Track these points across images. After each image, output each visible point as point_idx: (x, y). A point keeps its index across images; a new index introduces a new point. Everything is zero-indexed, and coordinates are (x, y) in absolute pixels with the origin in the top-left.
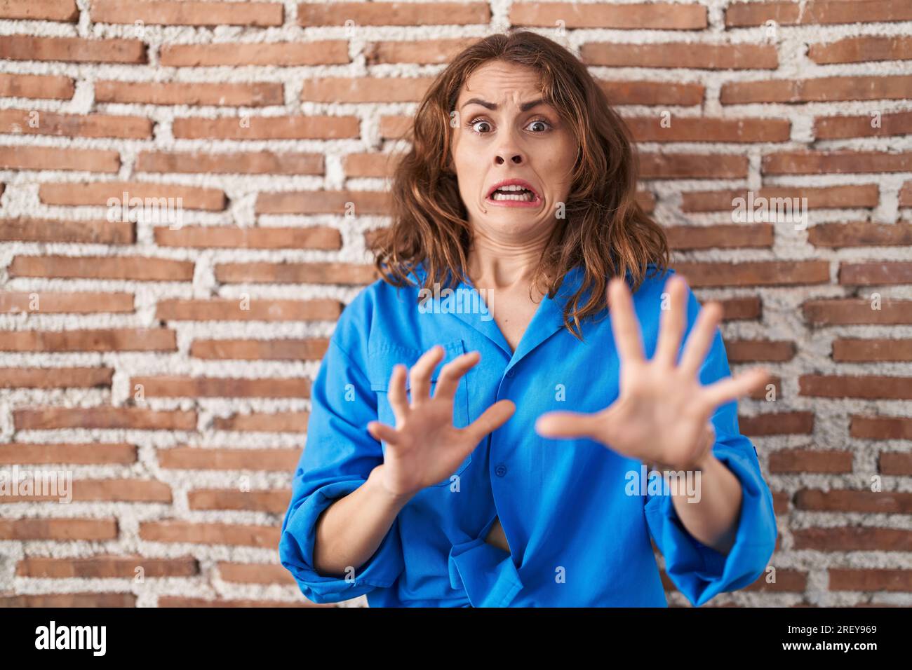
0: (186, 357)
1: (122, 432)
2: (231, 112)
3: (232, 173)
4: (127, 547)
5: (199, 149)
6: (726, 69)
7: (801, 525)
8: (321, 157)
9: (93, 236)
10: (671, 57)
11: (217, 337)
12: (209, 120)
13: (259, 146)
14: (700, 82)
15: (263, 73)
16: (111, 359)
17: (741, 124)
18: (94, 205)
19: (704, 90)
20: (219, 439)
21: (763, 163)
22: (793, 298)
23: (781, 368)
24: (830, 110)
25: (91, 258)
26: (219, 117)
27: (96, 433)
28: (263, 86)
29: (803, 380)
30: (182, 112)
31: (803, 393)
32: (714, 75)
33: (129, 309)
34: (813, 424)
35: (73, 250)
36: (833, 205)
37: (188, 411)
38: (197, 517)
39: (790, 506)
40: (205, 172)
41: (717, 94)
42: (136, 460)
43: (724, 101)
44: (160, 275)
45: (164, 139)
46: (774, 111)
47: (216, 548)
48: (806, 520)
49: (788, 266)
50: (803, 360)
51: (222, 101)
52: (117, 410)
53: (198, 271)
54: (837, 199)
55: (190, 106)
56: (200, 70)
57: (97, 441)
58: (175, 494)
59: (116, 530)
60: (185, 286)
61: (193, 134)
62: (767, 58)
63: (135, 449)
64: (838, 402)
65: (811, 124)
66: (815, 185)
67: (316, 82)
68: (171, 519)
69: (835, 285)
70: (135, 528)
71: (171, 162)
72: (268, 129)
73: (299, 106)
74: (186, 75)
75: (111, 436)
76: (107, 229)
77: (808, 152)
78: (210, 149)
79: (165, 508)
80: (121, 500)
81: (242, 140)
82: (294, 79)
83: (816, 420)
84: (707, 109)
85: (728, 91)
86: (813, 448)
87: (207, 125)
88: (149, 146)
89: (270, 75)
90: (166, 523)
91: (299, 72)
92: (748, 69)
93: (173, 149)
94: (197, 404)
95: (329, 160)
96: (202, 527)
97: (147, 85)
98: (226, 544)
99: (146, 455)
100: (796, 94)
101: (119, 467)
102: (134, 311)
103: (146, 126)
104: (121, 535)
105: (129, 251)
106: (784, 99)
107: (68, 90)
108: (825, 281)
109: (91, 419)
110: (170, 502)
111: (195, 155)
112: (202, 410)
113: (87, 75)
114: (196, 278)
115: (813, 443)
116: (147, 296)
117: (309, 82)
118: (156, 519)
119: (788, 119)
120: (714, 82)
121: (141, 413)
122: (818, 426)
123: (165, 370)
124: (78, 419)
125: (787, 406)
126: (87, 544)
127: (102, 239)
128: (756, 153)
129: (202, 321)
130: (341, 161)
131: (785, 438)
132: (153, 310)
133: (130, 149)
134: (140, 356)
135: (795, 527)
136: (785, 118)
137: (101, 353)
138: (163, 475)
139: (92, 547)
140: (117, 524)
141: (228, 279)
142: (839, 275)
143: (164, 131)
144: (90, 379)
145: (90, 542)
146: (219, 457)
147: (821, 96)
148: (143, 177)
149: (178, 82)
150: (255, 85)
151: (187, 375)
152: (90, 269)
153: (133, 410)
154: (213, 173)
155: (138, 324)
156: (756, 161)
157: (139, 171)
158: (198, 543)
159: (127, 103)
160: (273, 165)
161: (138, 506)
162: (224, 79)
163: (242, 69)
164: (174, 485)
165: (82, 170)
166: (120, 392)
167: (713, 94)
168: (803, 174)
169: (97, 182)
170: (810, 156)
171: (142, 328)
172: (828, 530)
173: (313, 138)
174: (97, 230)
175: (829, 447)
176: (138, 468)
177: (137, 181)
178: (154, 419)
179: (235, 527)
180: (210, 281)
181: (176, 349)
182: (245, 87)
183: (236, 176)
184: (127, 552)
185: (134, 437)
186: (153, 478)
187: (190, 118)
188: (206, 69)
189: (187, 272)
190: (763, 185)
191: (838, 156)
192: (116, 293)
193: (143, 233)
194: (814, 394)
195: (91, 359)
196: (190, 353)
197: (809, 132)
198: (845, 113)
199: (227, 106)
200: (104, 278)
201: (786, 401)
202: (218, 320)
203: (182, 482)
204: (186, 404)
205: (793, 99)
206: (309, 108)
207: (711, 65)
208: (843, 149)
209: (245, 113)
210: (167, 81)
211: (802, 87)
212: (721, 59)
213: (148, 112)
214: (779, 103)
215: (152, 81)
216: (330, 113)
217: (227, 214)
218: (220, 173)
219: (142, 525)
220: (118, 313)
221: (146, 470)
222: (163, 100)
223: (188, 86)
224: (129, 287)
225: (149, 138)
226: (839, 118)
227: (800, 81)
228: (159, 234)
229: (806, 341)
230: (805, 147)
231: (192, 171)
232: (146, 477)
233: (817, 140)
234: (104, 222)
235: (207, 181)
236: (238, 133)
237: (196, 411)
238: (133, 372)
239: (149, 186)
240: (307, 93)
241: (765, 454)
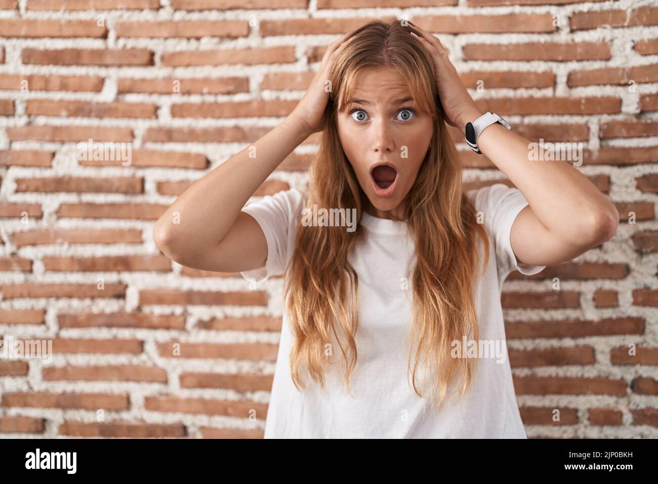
0: (179, 276)
1: (132, 330)
2: (210, 99)
3: (212, 142)
4: (136, 415)
5: (189, 125)
6: (571, 61)
7: (638, 406)
9: (114, 189)
10: (529, 53)
12: (196, 104)
13: (231, 123)
14: (551, 71)
15: (234, 70)
16: (126, 277)
17: (583, 101)
18: (115, 166)
19: (556, 76)
20: (202, 336)
21: (600, 129)
22: (626, 230)
23: (617, 284)
24: (651, 89)
25: (112, 205)
26: (203, 102)
27: (115, 331)
28: (234, 79)
29: (635, 293)
30: (177, 99)
31: (635, 303)
32: (562, 66)
33: (139, 240)
34: (644, 326)
35: (101, 199)
37: (179, 316)
38: (185, 394)
39: (629, 391)
40: (193, 141)
41: (564, 79)
42: (143, 351)
43: (570, 84)
45: (165, 118)
46: (609, 91)
47: (199, 417)
48: (642, 401)
49: (622, 206)
50: (634, 277)
51: (205, 90)
52: (129, 315)
55: (184, 94)
56: (190, 70)
57: (115, 337)
58: (169, 376)
59: (127, 403)
61: (185, 113)
62: (603, 52)
63: (141, 344)
65: (637, 100)
66: (641, 145)
67: (272, 77)
68: (167, 395)
70: (142, 402)
71: (169, 135)
72: (239, 111)
73: (260, 93)
74: (180, 73)
75: (125, 334)
76: (124, 183)
77: (635, 121)
78: (197, 125)
79: (163, 386)
80: (131, 380)
81: (219, 118)
83: (646, 324)
84: (557, 90)
85: (573, 77)
86: (645, 345)
87: (194, 108)
88: (153, 123)
89: (239, 71)
90: (163, 398)
91: (260, 69)
92: (588, 60)
93: (171, 125)
94: (186, 310)
96: (189, 401)
97: (153, 81)
98: (206, 414)
99: (150, 348)
100: (625, 78)
101: (130, 356)
102: (142, 242)
103: (152, 109)
104: (131, 407)
105: (139, 199)
106: (616, 81)
107: (99, 85)
108: (651, 218)
109: (112, 321)
110: (166, 382)
111: (186, 130)
112: (190, 315)
113: (113, 76)
115: (645, 342)
117: (267, 76)
118: (156, 394)
119: (619, 97)
120: (562, 71)
121: (147, 317)
122: (648, 329)
123: (163, 286)
124: (101, 320)
126: (108, 412)
127: (120, 190)
128: (594, 123)
131: (623, 337)
133: (141, 126)
134: (146, 275)
135: (633, 407)
136: (617, 96)
137: (119, 272)
138: (161, 362)
139: (111, 414)
140: (128, 398)
143: (164, 113)
144: (111, 292)
145: (110, 411)
146: (201, 350)
147: (645, 79)
148: (150, 146)
149: (175, 77)
150: (229, 79)
151: (179, 289)
152: (113, 211)
153: (141, 314)
154: (198, 142)
155: (144, 252)
156: (594, 128)
157: (148, 141)
158: (187, 412)
159: (139, 93)
160: (241, 136)
161: (144, 385)
162: (207, 75)
163: (220, 68)
164: (169, 369)
165: (107, 141)
166: (132, 301)
167: (562, 80)
168: (632, 137)
170: (637, 124)
171: (147, 255)
173: (270, 116)
174: (117, 184)
176: (143, 357)
177: (146, 149)
178: (155, 321)
179: (213, 402)
181: (172, 271)
182: (223, 81)
183: (214, 144)
184: (136, 419)
185: (141, 334)
186: (155, 365)
187: (183, 104)
188: (195, 68)
190: (601, 146)
192: (130, 230)
193: (150, 186)
194: (644, 303)
195: (112, 277)
196: (182, 273)
197: (636, 106)
199: (210, 93)
200: (121, 218)
201: (622, 309)
203: (175, 367)
204: (178, 310)
205: (621, 82)
206: (267, 95)
207: (560, 58)
209: (222, 99)
210: (166, 77)
211: (629, 72)
212: (568, 54)
213: (153, 99)
214: (612, 85)
215: (157, 78)
216: (282, 98)
218: (203, 142)
219: (147, 399)
220: (131, 243)
221: (149, 358)
222: (164, 90)
223: (182, 80)
224: (138, 225)
225: (154, 117)
227: (628, 68)
228: (161, 187)
229: (637, 263)
230: (633, 118)
231: (184, 141)
232: (149, 364)
233: (642, 112)
234: (121, 179)
235: (195, 148)
236: (217, 114)
237: (185, 315)
238: (141, 286)
239: (153, 153)
240: (266, 84)
241: (608, 350)
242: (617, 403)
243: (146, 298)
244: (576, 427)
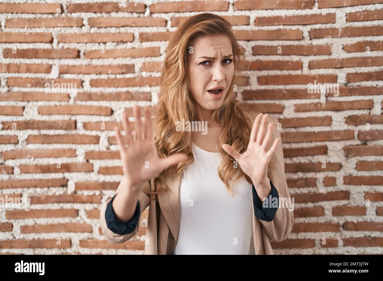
0: (97, 174)
1: (72, 204)
2: (113, 76)
3: (114, 100)
4: (75, 250)
5: (101, 91)
6: (311, 55)
7: (346, 236)
8: (150, 93)
9: (59, 127)
10: (288, 51)
11: (109, 166)
12: (105, 79)
13: (125, 90)
14: (300, 61)
15: (126, 60)
16: (67, 175)
17: (317, 77)
18: (59, 114)
19: (302, 63)
22: (340, 145)
23: (336, 173)
24: (352, 70)
25: (58, 136)
26: (108, 78)
27: (61, 205)
28: (126, 66)
29: (345, 178)
30: (94, 77)
31: (345, 183)
32: (306, 57)
33: (74, 155)
34: (349, 195)
35: (52, 132)
36: (355, 108)
37: (98, 196)
38: (102, 238)
39: (341, 229)
40: (103, 100)
41: (307, 65)
42: (78, 215)
43: (310, 68)
44: (86, 141)
45: (87, 87)
46: (330, 71)
47: (110, 250)
48: (348, 234)
49: (338, 133)
50: (344, 170)
51: (110, 72)
52: (70, 196)
53: (101, 140)
54: (356, 106)
55: (97, 74)
56: (101, 60)
57: (62, 208)
58: (94, 229)
59: (70, 243)
60: (96, 146)
61: (98, 85)
62: (326, 50)
63: (77, 211)
64: (359, 186)
65: (345, 76)
66: (348, 100)
67: (147, 64)
68: (92, 239)
69: (357, 140)
70: (78, 243)
71: (90, 97)
72: (129, 83)
73: (141, 73)
74: (95, 62)
75: (68, 206)
76: (65, 124)
77: (344, 87)
78: (105, 91)
79: (90, 234)
80: (72, 232)
81: (118, 87)
82: (138, 63)
83: (350, 194)
84: (303, 71)
85: (312, 64)
86: (350, 205)
87: (104, 82)
88: (81, 90)
89: (128, 61)
90: (90, 240)
91: (140, 60)
92: (320, 55)
93: (90, 91)
94: (102, 193)
95: (153, 94)
96: (104, 242)
97: (80, 66)
98: (114, 248)
99: (82, 213)
100: (339, 64)
101: (71, 218)
102: (76, 156)
103: (80, 83)
104: (72, 245)
105: (73, 132)
106: (334, 66)
107: (49, 69)
108: (353, 138)
109: (60, 199)
110: (91, 232)
111: (99, 94)
112: (104, 195)
113: (57, 64)
114: (101, 142)
115: (350, 203)
116: (81, 150)
117: (144, 64)
118: (86, 239)
119: (336, 74)
120: (306, 60)
121: (79, 197)
122: (351, 196)
123: (89, 179)
124: (54, 199)
125: (339, 189)
126: (59, 249)
127: (63, 128)
129: (103, 159)
130: (158, 95)
131: (338, 201)
132: (84, 156)
134: (79, 174)
135: (343, 237)
136: (335, 74)
137: (63, 173)
138: (88, 221)
139: (61, 250)
140: (70, 241)
141: (113, 142)
142: (358, 136)
143: (87, 84)
144: (59, 183)
145: (60, 248)
147: (349, 65)
148: (79, 103)
149: (92, 65)
150: (123, 65)
151: (98, 181)
152: (59, 139)
153: (76, 195)
154: (106, 101)
155: (77, 161)
157: (77, 100)
158: (103, 248)
159: (72, 74)
160: (130, 97)
161: (79, 234)
162: (110, 63)
163: (118, 59)
164: (93, 225)
165: (55, 101)
166: (71, 188)
168: (343, 96)
169: (61, 105)
170: (345, 89)
171: (79, 163)
172: (357, 238)
173: (146, 86)
174: (61, 124)
175: (356, 205)
176: (78, 218)
177: (76, 104)
178: (85, 199)
180: (106, 144)
181: (93, 171)
182: (119, 66)
183: (115, 102)
184: (75, 252)
185: (76, 206)
186: (85, 222)
187: (97, 79)
188: (103, 59)
189: (97, 140)
190: (327, 100)
191: (356, 89)
192: (69, 149)
193: (79, 125)
194: (350, 183)
195: (59, 176)
196: (99, 172)
197: (345, 79)
198: (359, 72)
199: (112, 74)
200: (64, 143)
201: (338, 187)
202: (110, 159)
203: (96, 224)
204: (97, 193)
205: (338, 67)
206: (144, 74)
207: (305, 54)
208: (358, 86)
209: (119, 76)
210: (88, 64)
211: (341, 61)
212: (309, 51)
213: (80, 77)
214: (332, 68)
215: (82, 65)
216: (153, 76)
217: (112, 117)
218: (109, 101)
219: (81, 241)
220: (69, 157)
221: (82, 219)
222: (86, 72)
223: (96, 66)
224: (74, 146)
225: (81, 87)
226: (356, 74)
227: (340, 59)
228: (85, 126)
229: (345, 162)
230: (343, 85)
231: (98, 100)
232: (82, 222)
233: (348, 82)
234: (64, 121)
235: (104, 104)
236: (117, 85)
237: (101, 195)
238: (76, 180)
239: (81, 106)
240: (144, 68)
241: (331, 208)
242: (335, 235)
243: (79, 186)
244: (314, 248)
